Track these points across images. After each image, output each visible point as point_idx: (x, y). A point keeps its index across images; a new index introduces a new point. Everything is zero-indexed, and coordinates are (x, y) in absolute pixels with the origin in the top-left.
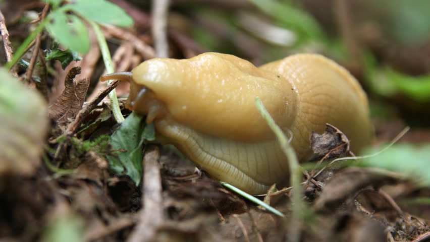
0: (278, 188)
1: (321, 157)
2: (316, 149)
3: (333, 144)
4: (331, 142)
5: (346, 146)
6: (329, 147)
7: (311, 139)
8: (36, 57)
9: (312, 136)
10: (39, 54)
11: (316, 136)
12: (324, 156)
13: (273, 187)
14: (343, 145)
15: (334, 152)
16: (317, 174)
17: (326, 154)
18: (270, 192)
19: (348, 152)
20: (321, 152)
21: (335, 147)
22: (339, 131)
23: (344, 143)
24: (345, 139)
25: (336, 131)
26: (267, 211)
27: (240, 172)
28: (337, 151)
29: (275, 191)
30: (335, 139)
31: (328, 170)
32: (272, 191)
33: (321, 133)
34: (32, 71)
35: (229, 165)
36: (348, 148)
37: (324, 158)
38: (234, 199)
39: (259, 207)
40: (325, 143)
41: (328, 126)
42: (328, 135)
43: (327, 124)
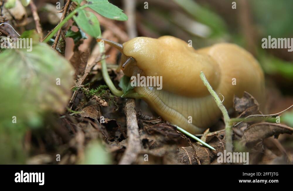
0: (211, 131)
1: (240, 113)
2: (237, 108)
3: (248, 105)
4: (247, 104)
5: (257, 107)
6: (245, 107)
7: (235, 101)
8: (60, 35)
9: (235, 99)
10: (61, 34)
11: (237, 99)
12: (241, 113)
13: (208, 130)
14: (255, 106)
15: (249, 111)
16: (237, 124)
17: (243, 111)
18: (205, 133)
19: (258, 111)
20: (240, 110)
21: (249, 107)
22: (252, 97)
23: (256, 105)
24: (256, 102)
25: (250, 97)
26: (204, 146)
27: (183, 117)
28: (250, 110)
29: (209, 133)
30: (250, 102)
31: (244, 122)
32: (208, 133)
33: (240, 97)
34: (56, 45)
35: (176, 112)
36: (258, 109)
37: (242, 114)
38: (183, 137)
39: (198, 143)
40: (243, 104)
41: (245, 93)
42: (245, 100)
43: (245, 92)
